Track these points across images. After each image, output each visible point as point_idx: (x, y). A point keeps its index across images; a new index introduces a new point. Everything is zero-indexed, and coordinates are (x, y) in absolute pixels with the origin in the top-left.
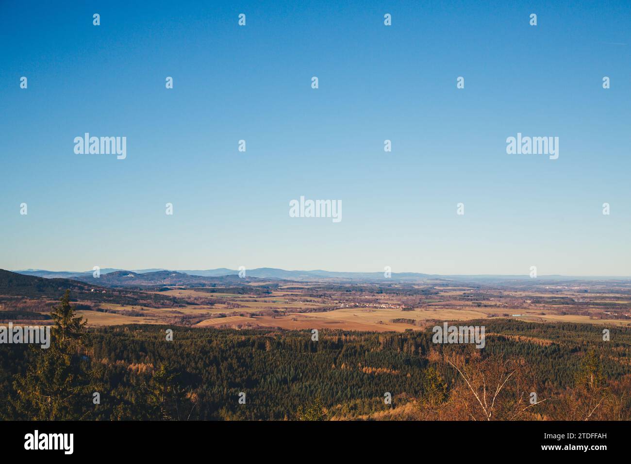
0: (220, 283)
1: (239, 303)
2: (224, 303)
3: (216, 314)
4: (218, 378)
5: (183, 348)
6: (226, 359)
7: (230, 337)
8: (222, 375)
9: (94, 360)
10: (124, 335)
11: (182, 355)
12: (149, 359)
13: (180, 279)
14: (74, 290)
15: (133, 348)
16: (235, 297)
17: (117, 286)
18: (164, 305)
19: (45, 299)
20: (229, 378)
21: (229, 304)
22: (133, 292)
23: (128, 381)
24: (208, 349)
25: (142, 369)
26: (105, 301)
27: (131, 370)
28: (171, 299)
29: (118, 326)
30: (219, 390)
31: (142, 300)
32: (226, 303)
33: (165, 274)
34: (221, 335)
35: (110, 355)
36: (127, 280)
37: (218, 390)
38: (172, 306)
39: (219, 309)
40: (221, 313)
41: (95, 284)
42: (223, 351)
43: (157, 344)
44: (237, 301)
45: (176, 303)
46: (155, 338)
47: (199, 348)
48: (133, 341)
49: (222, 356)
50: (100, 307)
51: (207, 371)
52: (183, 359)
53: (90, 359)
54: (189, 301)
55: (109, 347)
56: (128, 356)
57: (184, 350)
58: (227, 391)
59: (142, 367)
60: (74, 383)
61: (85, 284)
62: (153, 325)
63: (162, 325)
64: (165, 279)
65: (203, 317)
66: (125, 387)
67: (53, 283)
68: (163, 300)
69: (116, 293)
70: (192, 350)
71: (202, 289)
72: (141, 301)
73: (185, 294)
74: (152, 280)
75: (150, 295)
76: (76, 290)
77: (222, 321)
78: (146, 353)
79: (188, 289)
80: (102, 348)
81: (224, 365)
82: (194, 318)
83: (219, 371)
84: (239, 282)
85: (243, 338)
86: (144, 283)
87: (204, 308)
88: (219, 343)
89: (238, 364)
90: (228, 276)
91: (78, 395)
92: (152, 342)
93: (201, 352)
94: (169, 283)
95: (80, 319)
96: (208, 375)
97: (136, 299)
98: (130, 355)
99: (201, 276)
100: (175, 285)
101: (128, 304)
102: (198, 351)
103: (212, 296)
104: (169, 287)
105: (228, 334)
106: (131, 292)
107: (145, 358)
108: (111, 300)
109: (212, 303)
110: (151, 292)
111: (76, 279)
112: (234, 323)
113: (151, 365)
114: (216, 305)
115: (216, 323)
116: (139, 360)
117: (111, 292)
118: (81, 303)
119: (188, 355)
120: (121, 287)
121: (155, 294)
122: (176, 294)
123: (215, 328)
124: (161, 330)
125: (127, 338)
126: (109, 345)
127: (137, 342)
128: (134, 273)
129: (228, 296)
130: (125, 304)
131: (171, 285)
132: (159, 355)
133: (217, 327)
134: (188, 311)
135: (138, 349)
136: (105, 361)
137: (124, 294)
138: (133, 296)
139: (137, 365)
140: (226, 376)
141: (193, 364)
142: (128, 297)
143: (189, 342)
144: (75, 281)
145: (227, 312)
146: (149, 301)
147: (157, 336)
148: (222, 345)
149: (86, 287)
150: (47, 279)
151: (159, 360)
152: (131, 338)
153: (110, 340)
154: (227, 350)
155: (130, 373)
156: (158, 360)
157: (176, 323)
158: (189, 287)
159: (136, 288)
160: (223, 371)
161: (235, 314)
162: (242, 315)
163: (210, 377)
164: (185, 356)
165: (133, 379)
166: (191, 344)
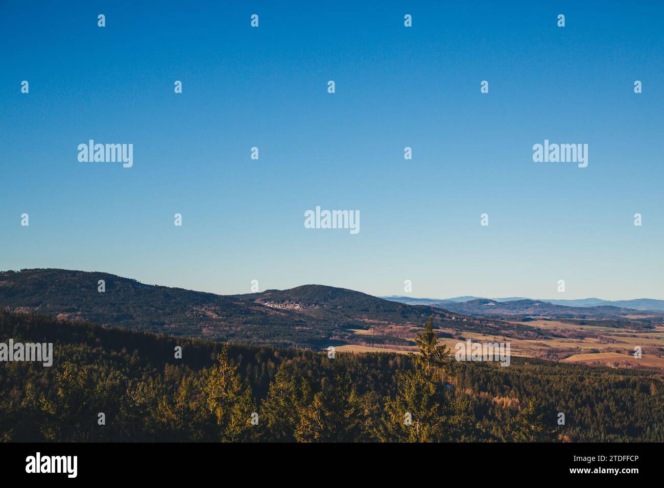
0: (591, 314)
1: (615, 338)
2: (596, 337)
3: (587, 349)
4: (593, 421)
5: (551, 384)
6: (602, 401)
7: (606, 375)
8: (598, 417)
9: (458, 389)
10: (487, 366)
11: (549, 391)
12: (514, 393)
13: (545, 309)
14: (436, 317)
15: (496, 380)
16: (610, 331)
17: (478, 315)
18: (528, 337)
19: (409, 326)
20: (606, 422)
21: (602, 338)
22: (495, 321)
23: (493, 414)
24: (579, 387)
25: (507, 403)
26: (467, 330)
27: (495, 403)
28: (535, 330)
30: (596, 434)
31: (504, 330)
32: (598, 337)
33: (528, 303)
34: (595, 373)
35: (473, 386)
36: (488, 309)
37: (594, 434)
38: (537, 337)
39: (590, 343)
40: (593, 348)
41: (456, 312)
42: (597, 391)
43: (522, 378)
44: (611, 335)
45: (541, 334)
46: (520, 371)
47: (569, 385)
48: (496, 372)
49: (596, 396)
50: (461, 336)
51: (579, 412)
52: (551, 396)
53: (454, 388)
54: (555, 333)
55: (472, 378)
56: (492, 387)
57: (552, 386)
58: (605, 437)
59: (508, 401)
60: (440, 412)
61: (447, 311)
62: (517, 357)
63: (526, 358)
64: (527, 308)
65: (571, 352)
66: (490, 420)
67: (416, 310)
68: (526, 331)
69: (477, 322)
70: (561, 387)
71: (570, 321)
72: (503, 332)
73: (551, 325)
74: (514, 309)
75: (513, 325)
76: (438, 317)
77: (595, 357)
78: (511, 387)
79: (554, 320)
80: (465, 378)
81: (599, 407)
82: (562, 352)
83: (594, 413)
84: (613, 314)
85: (621, 378)
86: (506, 312)
87: (573, 342)
88: (592, 381)
89: (617, 407)
90: (600, 307)
91: (444, 424)
92: (517, 376)
93: (570, 391)
94: (532, 313)
95: (444, 347)
96: (581, 417)
97: (498, 329)
98: (494, 387)
99: (567, 307)
100: (539, 316)
101: (490, 334)
102: (568, 388)
103: (582, 329)
104: (532, 317)
105: (603, 372)
106: (492, 322)
107: (509, 392)
108: (471, 329)
109: (581, 336)
110: (514, 322)
111: (437, 307)
112: (609, 360)
113: (517, 400)
114: (586, 338)
115: (588, 359)
116: (503, 393)
117: (472, 321)
118: (443, 331)
119: (557, 393)
120: (482, 316)
121: (518, 324)
122: (540, 325)
123: (587, 364)
124: (526, 364)
125: (490, 369)
126: (472, 376)
127: (501, 374)
128: (495, 301)
129: (600, 329)
130: (486, 333)
131: (535, 315)
132: (525, 390)
133: (589, 363)
134: (554, 344)
135: (502, 382)
136: (469, 391)
137: (485, 323)
138: (494, 326)
139: (501, 399)
140: (603, 420)
141: (563, 403)
142: (489, 326)
143: (557, 378)
144: (436, 308)
145: (600, 347)
146: (511, 331)
147: (521, 369)
148: (596, 384)
149: (447, 315)
150: (410, 306)
151: (525, 395)
152: (495, 370)
153: (472, 371)
154: (602, 390)
155: (494, 407)
156: (523, 394)
157: (542, 356)
158: (554, 318)
159: (497, 317)
160: (598, 414)
161: (609, 350)
162: (618, 352)
163: (583, 418)
164: (553, 393)
165: (498, 413)
166: (560, 381)
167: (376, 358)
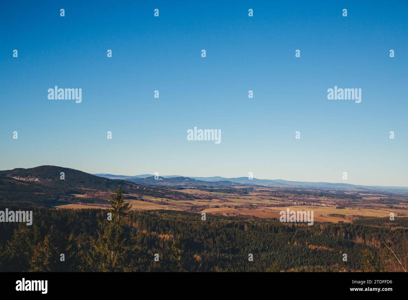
0: (216, 186)
1: (228, 199)
2: (218, 199)
3: (213, 206)
4: (214, 247)
5: (192, 226)
6: (219, 235)
7: (222, 220)
8: (216, 245)
9: (138, 231)
10: (156, 216)
11: (191, 230)
12: (171, 232)
13: (191, 183)
14: (127, 187)
15: (161, 224)
16: (225, 195)
17: (152, 186)
18: (181, 199)
19: (110, 192)
20: (221, 247)
21: (221, 199)
22: (162, 190)
23: (158, 245)
24: (207, 227)
25: (167, 238)
26: (146, 194)
27: (160, 238)
28: (185, 195)
29: (153, 210)
30: (215, 254)
31: (167, 194)
32: (219, 199)
33: (182, 179)
34: (216, 219)
35: (147, 228)
36: (158, 182)
37: (214, 253)
38: (186, 199)
39: (215, 202)
40: (216, 205)
41: (140, 184)
42: (217, 229)
43: (176, 223)
44: (226, 198)
45: (188, 197)
46: (175, 219)
47: (202, 226)
48: (162, 220)
49: (216, 232)
50: (142, 198)
51: (207, 241)
52: (192, 233)
53: (136, 230)
54: (196, 196)
55: (147, 223)
56: (158, 229)
57: (193, 227)
58: (220, 255)
59: (167, 237)
60: (125, 244)
61: (134, 183)
62: (174, 211)
63: (179, 211)
64: (182, 182)
65: (204, 207)
66: (156, 248)
67: (115, 182)
68: (180, 195)
69: (152, 190)
70: (197, 228)
71: (205, 189)
72: (167, 196)
73: (194, 192)
74: (174, 182)
75: (173, 192)
76: (128, 187)
77: (217, 210)
78: (170, 228)
79: (196, 189)
80: (143, 224)
81: (217, 239)
82: (199, 207)
83: (215, 242)
84: (228, 186)
85: (230, 222)
86: (169, 184)
87: (205, 202)
88: (214, 224)
89: (227, 238)
90: (221, 181)
91: (128, 252)
92: (173, 221)
93: (203, 230)
94: (184, 184)
95: (128, 204)
96: (208, 244)
97: (164, 194)
98: (160, 229)
99: (204, 181)
100: (188, 186)
101: (159, 197)
102: (201, 228)
103: (211, 194)
104: (184, 187)
105: (221, 219)
106: (160, 190)
107: (168, 231)
108: (148, 194)
109: (210, 198)
110: (173, 190)
111: (128, 180)
112: (224, 211)
113: (172, 236)
114: (212, 200)
115: (213, 211)
116: (165, 232)
117: (149, 189)
118: (131, 195)
119: (195, 231)
120: (155, 186)
121: (175, 191)
122: (188, 191)
123: (212, 214)
124: (179, 214)
125: (158, 218)
126: (147, 222)
127: (164, 221)
128: (163, 178)
129: (221, 194)
130: (157, 196)
131: (185, 186)
132: (177, 230)
133: (213, 214)
134: (195, 203)
135: (164, 225)
136: (145, 232)
137: (156, 191)
138: (162, 192)
139: (164, 235)
140: (219, 245)
141: (198, 237)
142: (159, 192)
143: (196, 222)
144: (128, 181)
145: (220, 205)
146: (171, 195)
147: (176, 218)
148: (217, 225)
149: (134, 185)
150: (111, 180)
151: (177, 233)
152: (161, 218)
153: (148, 219)
154: (219, 229)
155: (159, 240)
156: (176, 232)
157: (188, 210)
158: (196, 188)
159: (164, 187)
160: (217, 242)
161: (225, 206)
162: (229, 207)
163: (208, 245)
164: (193, 231)
165: (161, 244)
166: (197, 224)
167: (88, 212)
